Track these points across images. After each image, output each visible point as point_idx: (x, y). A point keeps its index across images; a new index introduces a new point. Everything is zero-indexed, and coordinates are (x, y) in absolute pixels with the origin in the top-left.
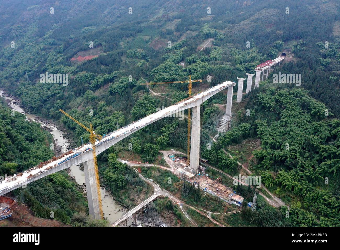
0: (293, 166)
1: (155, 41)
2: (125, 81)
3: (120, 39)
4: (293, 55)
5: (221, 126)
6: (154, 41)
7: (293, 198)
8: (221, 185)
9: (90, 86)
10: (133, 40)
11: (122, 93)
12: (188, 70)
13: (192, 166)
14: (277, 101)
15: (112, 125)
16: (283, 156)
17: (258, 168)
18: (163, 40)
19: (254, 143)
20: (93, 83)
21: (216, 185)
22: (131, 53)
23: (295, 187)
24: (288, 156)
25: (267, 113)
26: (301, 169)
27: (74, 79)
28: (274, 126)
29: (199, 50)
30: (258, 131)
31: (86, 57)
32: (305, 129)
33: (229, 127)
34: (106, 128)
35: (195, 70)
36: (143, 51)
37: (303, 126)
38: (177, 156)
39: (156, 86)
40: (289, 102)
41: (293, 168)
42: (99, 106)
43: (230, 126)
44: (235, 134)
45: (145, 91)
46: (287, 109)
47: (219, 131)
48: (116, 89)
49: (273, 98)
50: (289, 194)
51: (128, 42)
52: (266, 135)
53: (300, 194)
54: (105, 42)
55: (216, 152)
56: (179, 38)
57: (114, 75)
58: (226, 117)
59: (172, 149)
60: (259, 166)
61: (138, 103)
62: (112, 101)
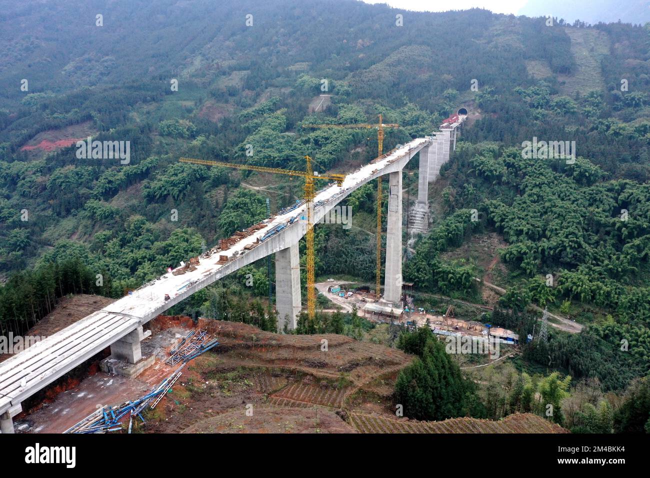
0: (578, 261)
1: (207, 108)
2: (183, 171)
3: (130, 107)
4: (479, 111)
5: (414, 223)
6: (204, 108)
7: (596, 313)
8: (455, 320)
9: (92, 192)
10: (158, 109)
11: (178, 196)
12: (312, 140)
13: (388, 296)
14: (509, 165)
15: (176, 256)
16: (555, 248)
17: (514, 277)
18: (224, 105)
19: (489, 241)
20: (99, 185)
21: (449, 322)
22: (168, 127)
23: (598, 291)
24: (567, 245)
25: (496, 187)
26: (594, 262)
27: (48, 184)
28: (519, 204)
29: (314, 111)
30: (494, 217)
31: (58, 142)
32: (574, 201)
33: (430, 224)
34: (164, 262)
35: (327, 139)
36: (191, 124)
37: (569, 196)
38: (345, 289)
39: (254, 174)
40: (529, 165)
41: (579, 263)
42: (132, 225)
43: (431, 220)
44: (455, 228)
45: (230, 185)
46: (530, 176)
47: (412, 232)
48: (163, 189)
49: (500, 160)
50: (587, 307)
51: (148, 113)
52: (512, 219)
53: (606, 302)
54: (100, 111)
55: (429, 265)
56: (255, 101)
57: (150, 165)
58: (420, 207)
59: (329, 278)
60: (514, 274)
61: (231, 205)
62: (157, 214)
